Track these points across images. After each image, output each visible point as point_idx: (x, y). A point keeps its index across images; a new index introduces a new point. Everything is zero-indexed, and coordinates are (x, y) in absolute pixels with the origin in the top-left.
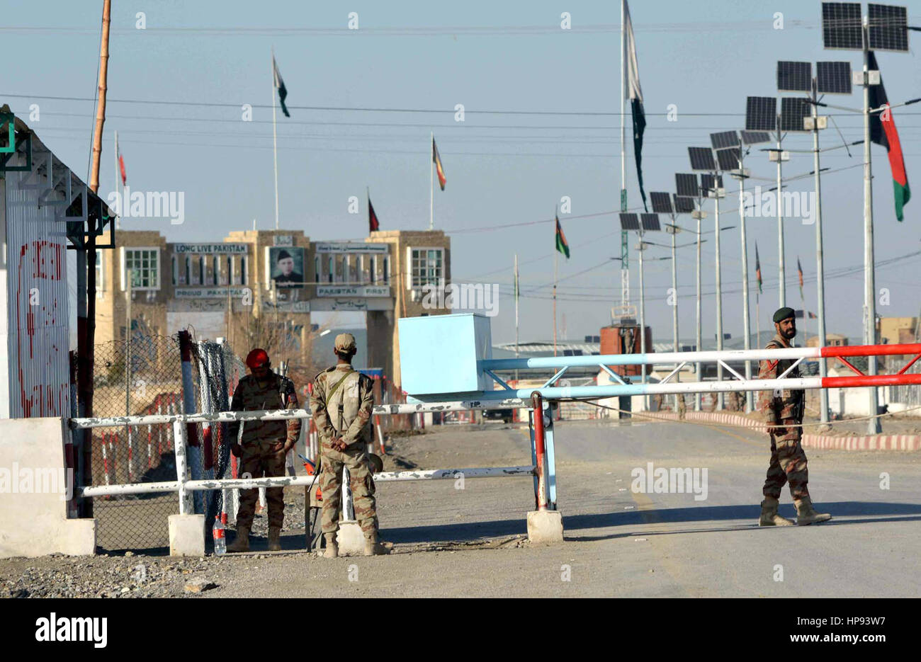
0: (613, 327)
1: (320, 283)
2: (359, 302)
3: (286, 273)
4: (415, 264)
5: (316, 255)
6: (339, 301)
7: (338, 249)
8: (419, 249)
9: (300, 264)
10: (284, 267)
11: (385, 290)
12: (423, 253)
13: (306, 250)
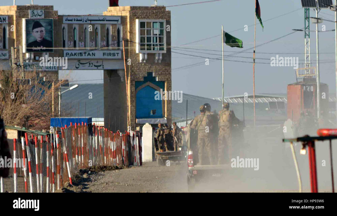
0: (297, 84)
1: (66, 48)
2: (97, 62)
3: (39, 39)
4: (142, 33)
5: (63, 25)
6: (82, 62)
7: (81, 20)
8: (145, 21)
9: (50, 32)
10: (37, 35)
11: (118, 54)
12: (149, 23)
13: (55, 21)
